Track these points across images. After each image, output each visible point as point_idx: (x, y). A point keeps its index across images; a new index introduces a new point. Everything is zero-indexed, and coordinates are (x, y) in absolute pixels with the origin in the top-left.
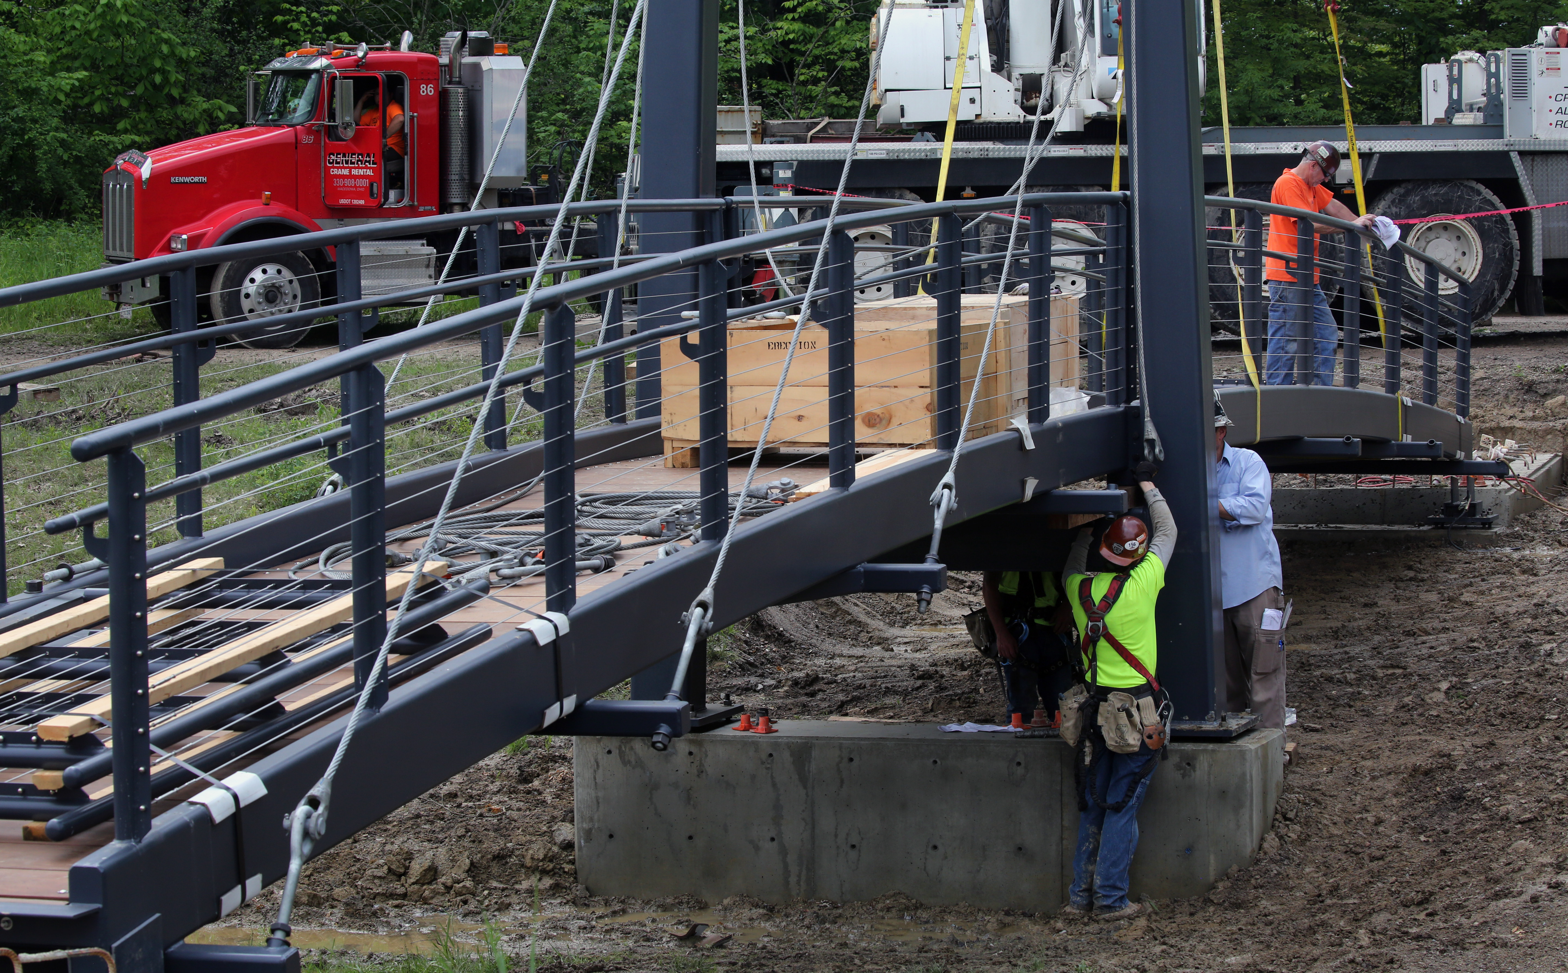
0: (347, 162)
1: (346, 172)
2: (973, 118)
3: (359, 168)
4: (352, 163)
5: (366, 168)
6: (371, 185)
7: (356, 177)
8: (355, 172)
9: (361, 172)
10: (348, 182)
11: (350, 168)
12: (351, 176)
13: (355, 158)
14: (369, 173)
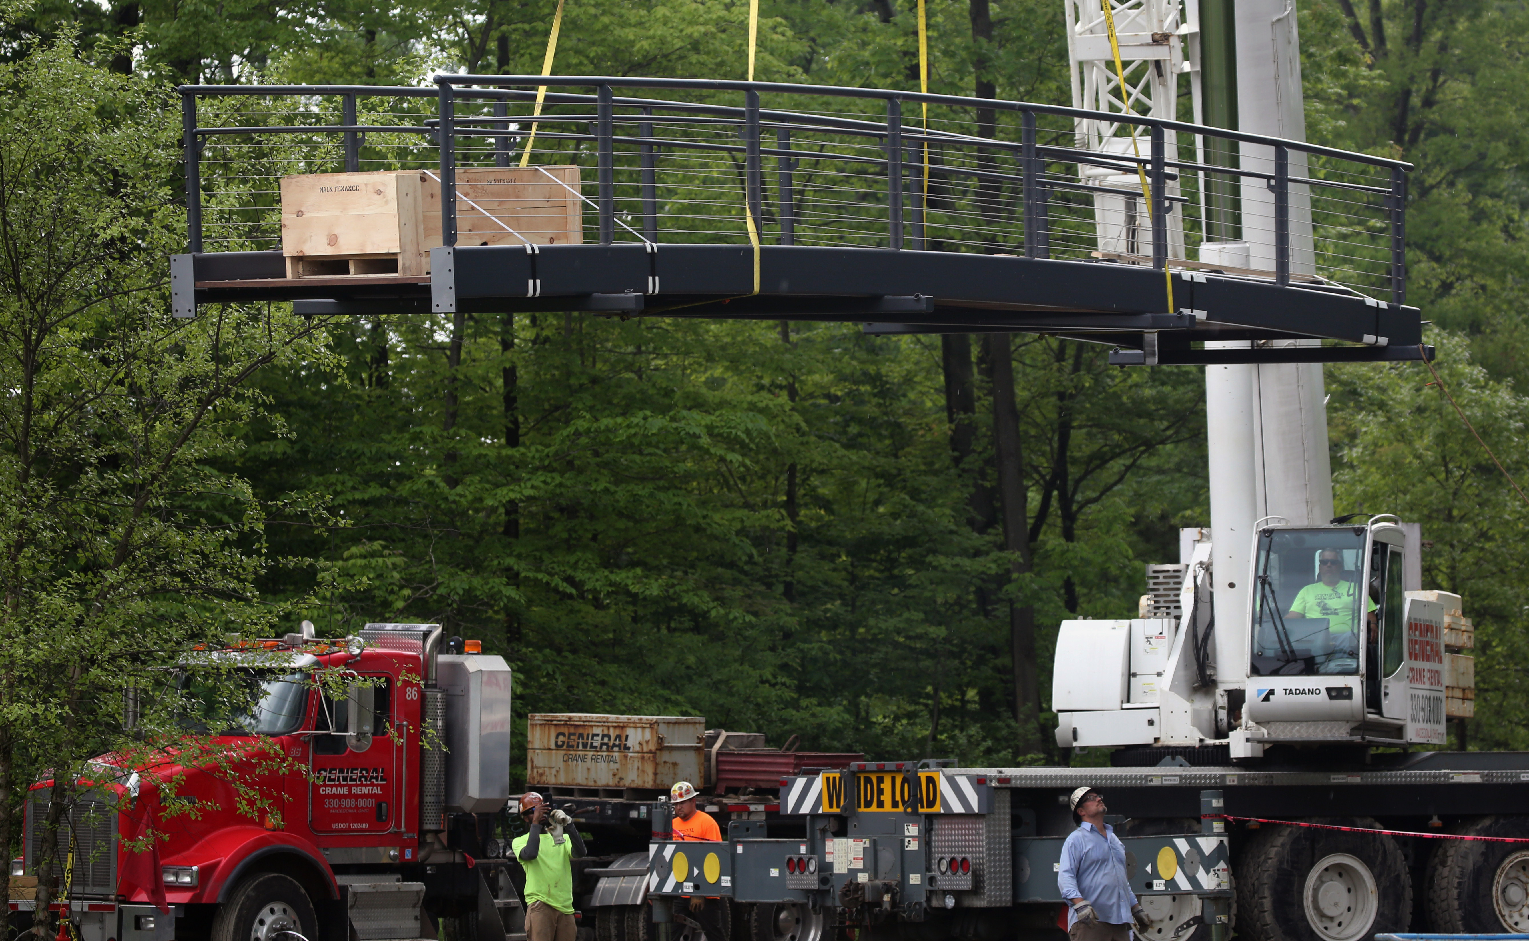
0: (345, 779)
1: (344, 791)
2: (1151, 741)
3: (362, 785)
4: (352, 780)
5: (372, 785)
6: (379, 806)
7: (357, 797)
8: (354, 790)
9: (365, 790)
10: (345, 803)
11: (350, 787)
12: (350, 796)
13: (356, 774)
14: (376, 791)
